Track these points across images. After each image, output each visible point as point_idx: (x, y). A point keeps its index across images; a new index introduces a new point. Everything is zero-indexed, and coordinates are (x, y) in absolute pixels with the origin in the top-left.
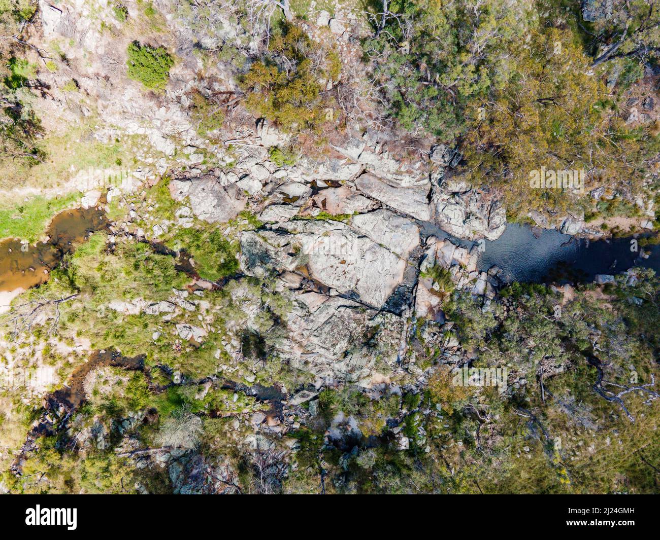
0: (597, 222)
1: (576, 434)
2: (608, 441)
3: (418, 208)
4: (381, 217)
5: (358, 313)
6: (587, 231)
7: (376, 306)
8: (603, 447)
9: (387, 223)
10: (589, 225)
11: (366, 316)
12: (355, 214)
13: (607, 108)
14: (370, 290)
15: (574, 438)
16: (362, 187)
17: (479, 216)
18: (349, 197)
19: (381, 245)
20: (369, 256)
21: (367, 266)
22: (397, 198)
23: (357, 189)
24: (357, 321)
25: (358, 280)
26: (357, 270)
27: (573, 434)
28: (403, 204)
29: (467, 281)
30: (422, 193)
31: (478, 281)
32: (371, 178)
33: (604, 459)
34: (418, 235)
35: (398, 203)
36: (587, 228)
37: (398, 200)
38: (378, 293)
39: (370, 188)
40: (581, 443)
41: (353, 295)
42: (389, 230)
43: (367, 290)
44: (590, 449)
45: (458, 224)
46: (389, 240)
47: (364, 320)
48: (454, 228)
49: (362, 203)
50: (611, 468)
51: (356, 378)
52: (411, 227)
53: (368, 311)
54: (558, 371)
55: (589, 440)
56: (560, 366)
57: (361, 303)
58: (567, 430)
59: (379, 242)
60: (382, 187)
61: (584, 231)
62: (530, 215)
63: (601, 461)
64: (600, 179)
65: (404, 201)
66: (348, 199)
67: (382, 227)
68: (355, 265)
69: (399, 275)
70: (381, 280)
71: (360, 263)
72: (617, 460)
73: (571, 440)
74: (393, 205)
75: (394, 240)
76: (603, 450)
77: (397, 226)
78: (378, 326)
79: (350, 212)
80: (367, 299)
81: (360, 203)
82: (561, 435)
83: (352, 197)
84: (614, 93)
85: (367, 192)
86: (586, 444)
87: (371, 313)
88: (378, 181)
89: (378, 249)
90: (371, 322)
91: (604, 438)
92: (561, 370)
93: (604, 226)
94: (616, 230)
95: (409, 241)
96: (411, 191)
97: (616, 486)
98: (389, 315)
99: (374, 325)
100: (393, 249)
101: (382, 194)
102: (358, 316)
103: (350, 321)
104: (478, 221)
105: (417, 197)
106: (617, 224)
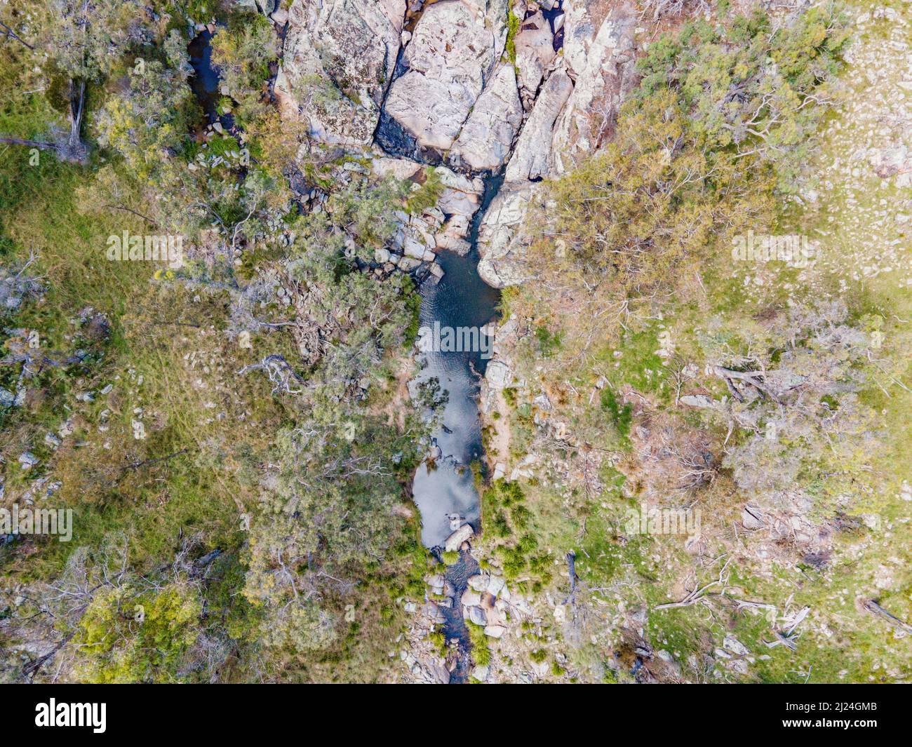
0: (503, 406)
1: (218, 365)
2: (211, 405)
3: (523, 162)
4: (511, 109)
5: (378, 72)
6: (492, 393)
7: (387, 103)
8: (203, 399)
9: (503, 118)
10: (499, 396)
11: (374, 85)
12: (516, 69)
13: (659, 400)
14: (409, 91)
15: (212, 362)
16: (554, 78)
17: (513, 241)
18: (540, 61)
19: (472, 108)
20: (456, 89)
21: (443, 86)
22: (538, 130)
23: (551, 72)
24: (365, 72)
25: (423, 73)
26: (438, 69)
27: (218, 361)
28: (530, 139)
29: (423, 231)
30: (544, 169)
31: (423, 247)
32: (566, 93)
33: (186, 399)
34: (486, 166)
35: (531, 132)
36: (495, 394)
37: (534, 131)
38: (405, 104)
39: (553, 89)
40: (206, 370)
41: (403, 68)
42: (493, 120)
43: (410, 87)
44: (199, 381)
45: (501, 217)
46: (479, 120)
47: (368, 82)
48: (495, 214)
49: (531, 79)
50: (175, 409)
51: (289, 67)
52: (497, 156)
53: (380, 89)
54: (302, 346)
55: (211, 380)
56: (309, 350)
57: (391, 81)
58: (224, 354)
59: (476, 106)
60: (554, 108)
61: (491, 389)
62: (513, 316)
63: (184, 395)
64: (562, 402)
65: (534, 140)
66: (537, 60)
67: (498, 108)
68: (444, 66)
69: (430, 139)
70: (423, 109)
71: (447, 75)
72: (186, 416)
73: (210, 357)
74: (528, 125)
75: (479, 128)
76: (198, 399)
77: (498, 134)
78: (360, 103)
79: (518, 60)
80: (397, 88)
81: (530, 75)
82: (217, 346)
83: (540, 66)
84: (680, 407)
85: (547, 85)
86: (205, 377)
87: (378, 93)
88: (562, 103)
89: (467, 103)
90: (365, 91)
91: (214, 400)
92: (303, 352)
93: (497, 415)
94: (491, 431)
95: (478, 152)
96: (547, 151)
97: (150, 413)
98: (375, 119)
99: (361, 97)
100: (466, 127)
101: (544, 107)
102: (373, 73)
103: (367, 60)
104: (506, 240)
105: (539, 161)
106: (500, 433)
